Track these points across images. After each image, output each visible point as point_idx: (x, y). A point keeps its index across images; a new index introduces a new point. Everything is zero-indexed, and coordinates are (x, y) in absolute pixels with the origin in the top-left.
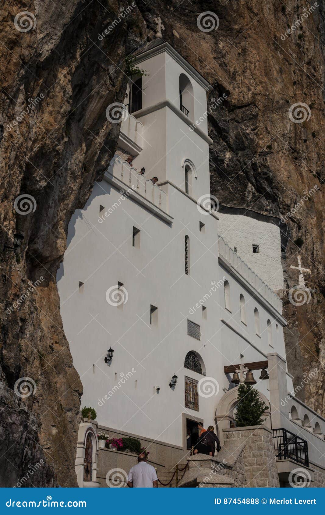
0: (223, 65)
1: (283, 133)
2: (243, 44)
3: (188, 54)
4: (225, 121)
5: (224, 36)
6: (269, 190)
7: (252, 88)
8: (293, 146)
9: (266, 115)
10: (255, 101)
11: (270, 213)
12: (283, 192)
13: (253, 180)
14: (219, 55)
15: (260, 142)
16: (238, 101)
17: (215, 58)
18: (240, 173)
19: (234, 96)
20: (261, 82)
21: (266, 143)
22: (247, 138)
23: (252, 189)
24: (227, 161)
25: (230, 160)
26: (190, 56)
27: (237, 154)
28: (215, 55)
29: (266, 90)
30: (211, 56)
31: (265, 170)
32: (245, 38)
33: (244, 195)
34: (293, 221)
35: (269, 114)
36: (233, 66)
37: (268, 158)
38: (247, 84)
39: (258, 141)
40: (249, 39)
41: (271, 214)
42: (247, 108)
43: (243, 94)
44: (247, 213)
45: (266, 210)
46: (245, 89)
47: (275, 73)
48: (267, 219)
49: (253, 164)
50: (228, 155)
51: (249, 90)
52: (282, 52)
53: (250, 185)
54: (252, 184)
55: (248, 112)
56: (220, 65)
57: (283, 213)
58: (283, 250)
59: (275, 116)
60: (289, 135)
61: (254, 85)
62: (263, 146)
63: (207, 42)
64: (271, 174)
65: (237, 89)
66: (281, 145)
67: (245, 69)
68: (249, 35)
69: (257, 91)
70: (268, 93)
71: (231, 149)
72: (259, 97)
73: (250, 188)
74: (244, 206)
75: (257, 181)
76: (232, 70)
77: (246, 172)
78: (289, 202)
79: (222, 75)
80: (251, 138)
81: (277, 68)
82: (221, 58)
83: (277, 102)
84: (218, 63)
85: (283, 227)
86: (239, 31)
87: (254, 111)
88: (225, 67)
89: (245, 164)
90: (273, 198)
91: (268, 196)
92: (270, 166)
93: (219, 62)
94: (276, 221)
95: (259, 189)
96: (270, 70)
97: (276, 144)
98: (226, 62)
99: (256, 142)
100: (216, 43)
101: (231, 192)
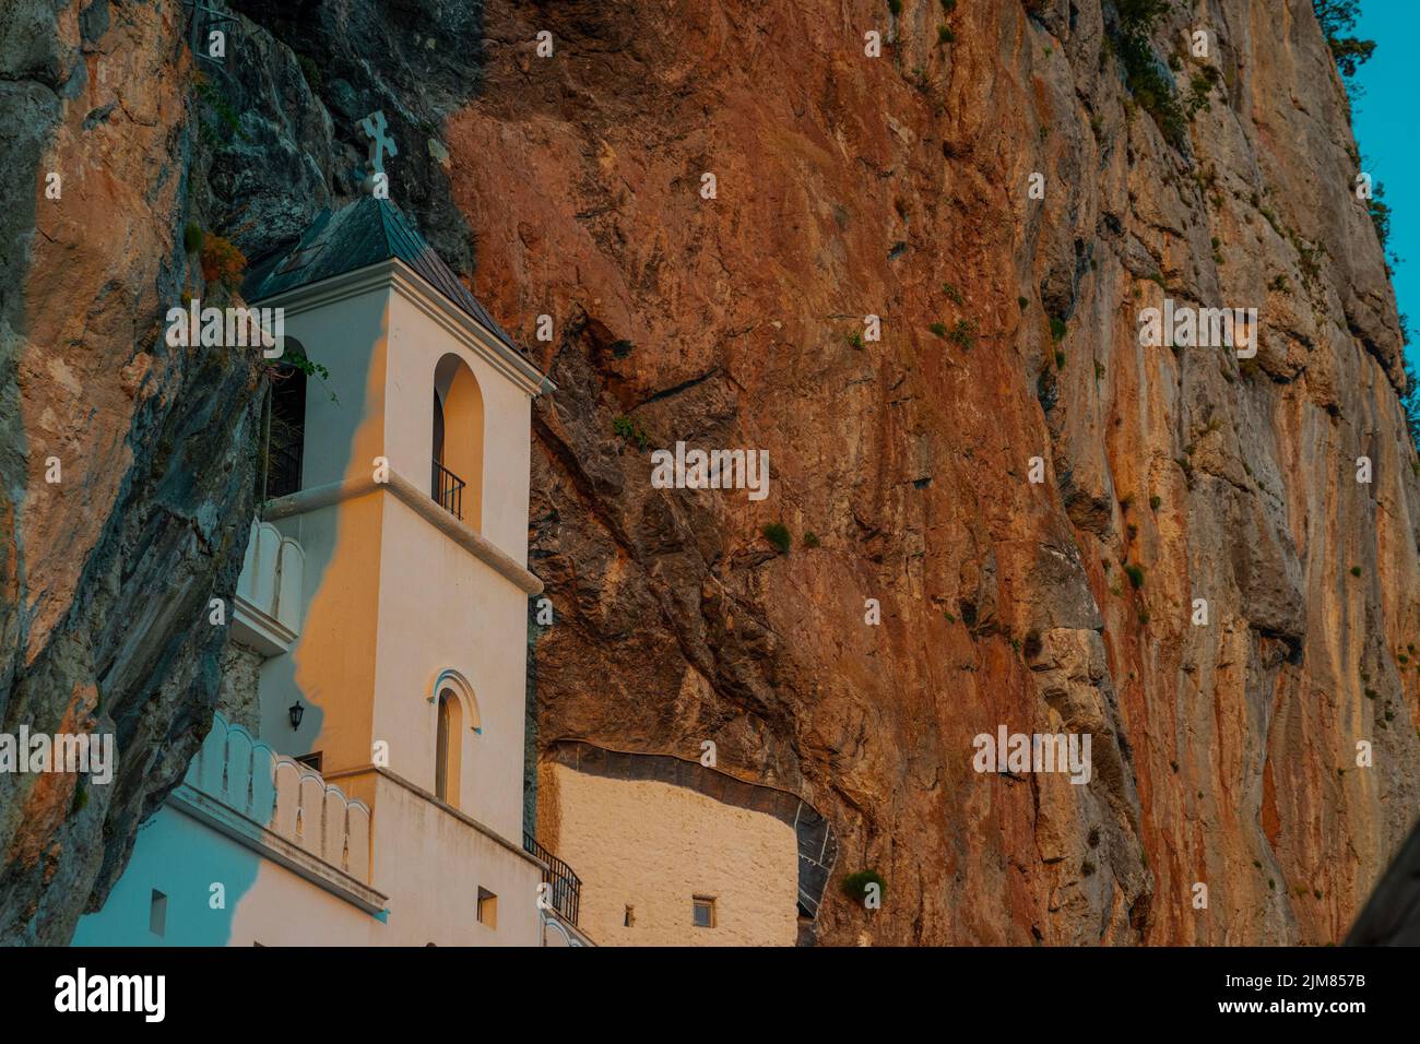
0: (612, 239)
1: (829, 471)
2: (696, 138)
3: (479, 229)
4: (607, 451)
5: (624, 118)
6: (761, 691)
7: (719, 311)
8: (868, 516)
9: (768, 408)
10: (728, 359)
11: (764, 775)
12: (815, 699)
13: (707, 659)
14: (598, 199)
15: (739, 516)
16: (661, 371)
17: (579, 216)
18: (660, 634)
19: (646, 356)
20: (755, 284)
21: (761, 516)
22: (686, 506)
23: (700, 691)
24: (609, 596)
25: (624, 589)
26: (487, 234)
27: (648, 570)
28: (582, 204)
29: (772, 313)
30: (569, 210)
31: (752, 624)
32: (706, 111)
33: (670, 711)
34: (849, 803)
35: (778, 402)
36: (651, 237)
37: (765, 578)
38: (698, 299)
39: (729, 512)
40: (722, 115)
41: (770, 780)
42: (695, 391)
43: (682, 341)
44: (682, 772)
45: (752, 766)
46: (689, 321)
47: (814, 233)
48: (752, 797)
49: (704, 602)
50: (615, 572)
51: (708, 318)
52: (853, 133)
53: (692, 674)
54: (703, 671)
55: (698, 409)
56: (601, 239)
57: (810, 777)
58: (804, 913)
59: (806, 409)
60: (853, 478)
61: (727, 297)
62: (747, 530)
63: (556, 157)
64: (771, 640)
65: (658, 325)
66: (819, 518)
67: (696, 239)
68: (721, 99)
69: (735, 322)
70: (778, 324)
71: (629, 551)
72: (743, 344)
73: (695, 684)
74: (671, 748)
75: (718, 660)
76: (645, 252)
77: (680, 632)
78: (835, 737)
79: (604, 281)
80: (701, 507)
81: (825, 209)
82: (605, 209)
83: (815, 353)
84: (594, 234)
85: (810, 826)
86: (684, 91)
87: (722, 396)
88: (617, 247)
89: (677, 602)
90: (778, 722)
91: (758, 712)
92: (769, 605)
93: (599, 228)
94: (785, 806)
95: (728, 688)
96: (796, 228)
97: (799, 517)
98: (625, 224)
99: (723, 518)
100: (591, 156)
101: (620, 701)
